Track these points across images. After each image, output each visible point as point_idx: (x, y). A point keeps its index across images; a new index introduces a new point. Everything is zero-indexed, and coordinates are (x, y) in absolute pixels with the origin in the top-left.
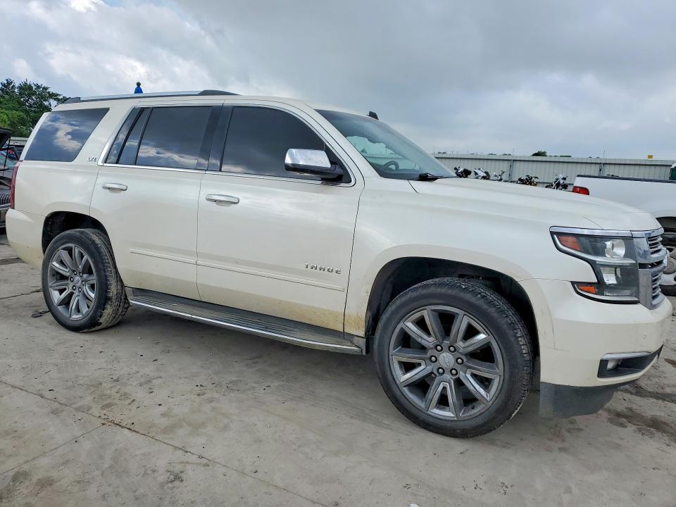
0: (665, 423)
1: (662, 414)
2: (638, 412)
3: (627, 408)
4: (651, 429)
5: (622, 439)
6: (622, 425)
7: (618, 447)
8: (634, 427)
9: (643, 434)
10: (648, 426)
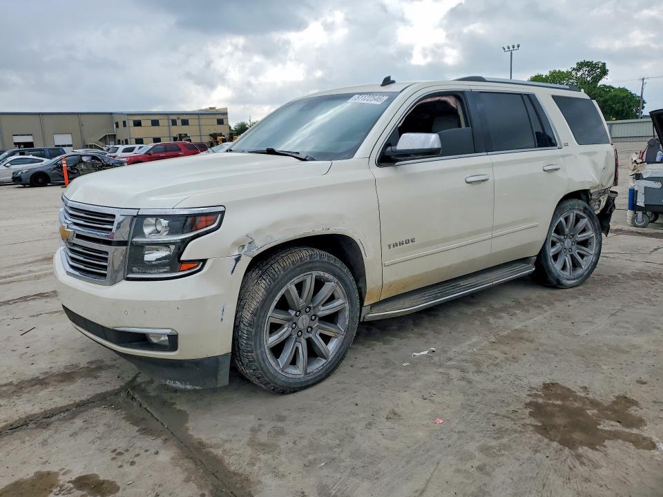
0: (62, 381)
1: (69, 388)
2: (89, 379)
3: (99, 376)
4: (69, 371)
5: (83, 355)
6: (91, 363)
7: (82, 350)
8: (82, 366)
9: (72, 365)
10: (73, 372)
